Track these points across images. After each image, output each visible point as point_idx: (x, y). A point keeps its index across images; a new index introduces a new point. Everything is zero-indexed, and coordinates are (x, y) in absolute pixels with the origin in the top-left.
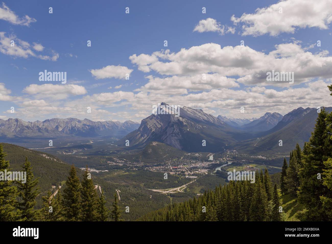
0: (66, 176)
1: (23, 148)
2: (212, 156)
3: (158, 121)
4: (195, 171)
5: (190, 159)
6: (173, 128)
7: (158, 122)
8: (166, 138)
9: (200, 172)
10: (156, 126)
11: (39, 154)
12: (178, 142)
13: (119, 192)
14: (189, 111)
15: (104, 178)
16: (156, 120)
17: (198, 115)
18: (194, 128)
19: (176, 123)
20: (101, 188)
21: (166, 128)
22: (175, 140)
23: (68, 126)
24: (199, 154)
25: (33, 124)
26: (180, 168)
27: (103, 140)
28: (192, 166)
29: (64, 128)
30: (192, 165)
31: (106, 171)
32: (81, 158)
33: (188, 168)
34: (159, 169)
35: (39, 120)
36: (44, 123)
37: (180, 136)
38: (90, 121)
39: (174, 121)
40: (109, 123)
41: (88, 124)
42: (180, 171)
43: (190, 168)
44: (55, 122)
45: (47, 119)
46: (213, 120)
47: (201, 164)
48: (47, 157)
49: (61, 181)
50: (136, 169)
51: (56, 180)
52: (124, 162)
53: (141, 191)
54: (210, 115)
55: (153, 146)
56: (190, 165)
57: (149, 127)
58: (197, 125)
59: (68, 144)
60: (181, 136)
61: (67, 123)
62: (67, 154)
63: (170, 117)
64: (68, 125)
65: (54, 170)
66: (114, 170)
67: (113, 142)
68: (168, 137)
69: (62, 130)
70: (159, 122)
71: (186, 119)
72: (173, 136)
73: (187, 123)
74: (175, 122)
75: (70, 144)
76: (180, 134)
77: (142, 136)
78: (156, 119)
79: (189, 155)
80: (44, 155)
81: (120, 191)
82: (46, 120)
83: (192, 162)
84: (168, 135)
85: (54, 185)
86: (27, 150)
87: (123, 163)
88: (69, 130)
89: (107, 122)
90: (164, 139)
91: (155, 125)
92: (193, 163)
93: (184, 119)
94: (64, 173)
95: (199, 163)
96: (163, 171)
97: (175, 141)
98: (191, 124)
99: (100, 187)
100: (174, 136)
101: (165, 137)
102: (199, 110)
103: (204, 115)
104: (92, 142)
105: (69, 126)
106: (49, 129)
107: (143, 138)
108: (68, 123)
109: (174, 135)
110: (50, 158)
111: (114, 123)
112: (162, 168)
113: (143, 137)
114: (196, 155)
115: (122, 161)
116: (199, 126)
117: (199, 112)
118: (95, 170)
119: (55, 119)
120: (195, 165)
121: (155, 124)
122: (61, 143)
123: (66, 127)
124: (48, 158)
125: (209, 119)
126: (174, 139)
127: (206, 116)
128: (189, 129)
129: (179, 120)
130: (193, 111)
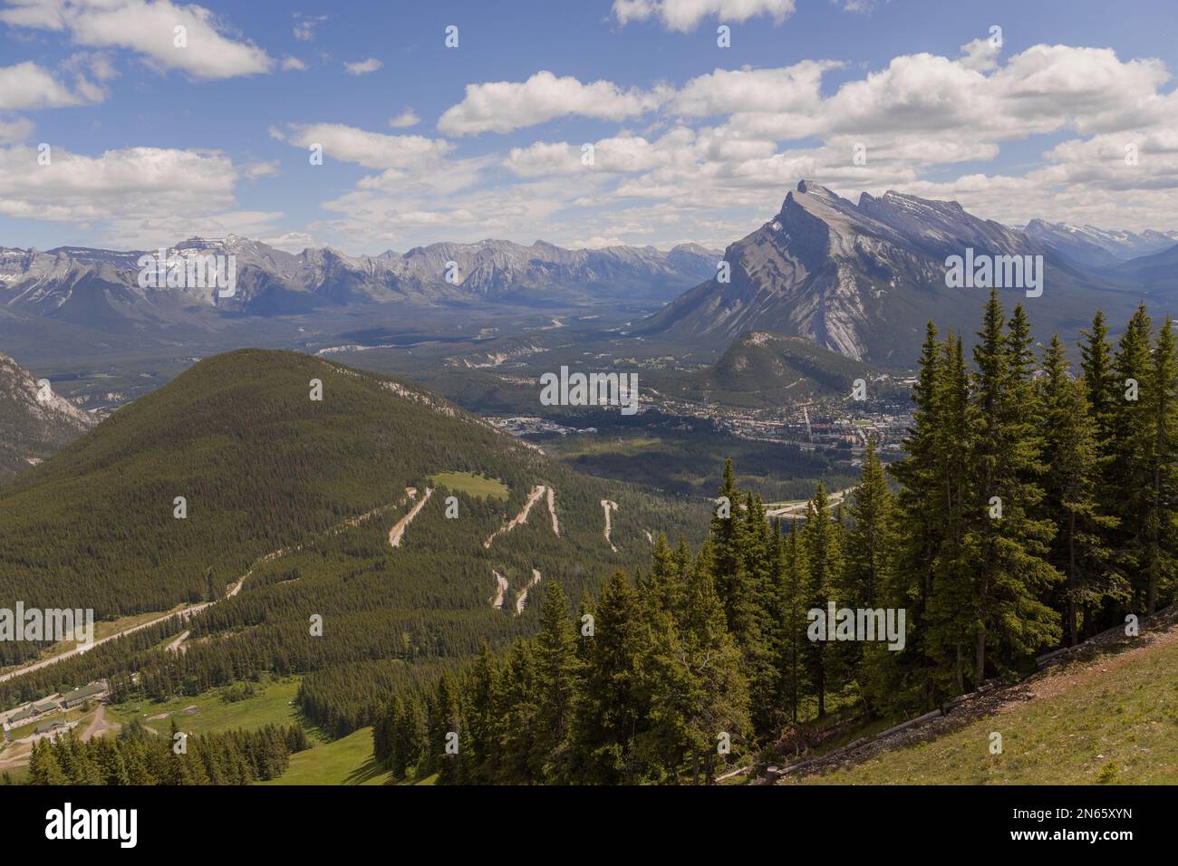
0: (449, 456)
1: (333, 364)
3: (781, 250)
4: (890, 443)
5: (883, 397)
6: (834, 281)
7: (781, 255)
10: (776, 268)
11: (380, 383)
12: (850, 331)
13: (611, 510)
14: (905, 210)
15: (580, 454)
16: (776, 247)
17: (943, 223)
19: (848, 260)
20: (555, 495)
22: (839, 324)
23: (482, 269)
25: (373, 265)
26: (840, 430)
27: (595, 317)
28: (882, 425)
29: (472, 274)
30: (885, 421)
31: (591, 429)
32: (517, 385)
33: (868, 431)
34: (765, 429)
35: (395, 250)
36: (409, 260)
37: (858, 309)
38: (553, 248)
39: (840, 253)
40: (619, 255)
41: (549, 260)
42: (834, 440)
43: (873, 432)
44: (440, 255)
45: (416, 246)
46: (1001, 244)
48: (401, 393)
49: (433, 473)
50: (689, 427)
51: (419, 471)
52: (651, 399)
53: (687, 508)
54: (989, 222)
55: (754, 346)
56: (878, 421)
57: (750, 274)
59: (483, 331)
60: (861, 307)
61: (479, 257)
62: (477, 366)
63: (826, 236)
64: (482, 264)
65: (416, 438)
66: (617, 427)
67: (629, 324)
69: (465, 281)
70: (787, 256)
71: (888, 244)
72: (832, 308)
73: (893, 257)
74: (843, 256)
75: (489, 332)
76: (858, 300)
77: (724, 304)
78: (775, 243)
79: (880, 381)
80: (394, 386)
81: (615, 506)
82: (414, 249)
83: (889, 409)
85: (412, 485)
86: (346, 371)
87: (651, 403)
88: (486, 281)
89: (611, 252)
90: (799, 319)
91: (770, 265)
93: (880, 244)
94: (445, 448)
96: (777, 438)
97: (838, 328)
98: (907, 262)
99: (551, 492)
100: (837, 308)
101: (805, 312)
102: (947, 204)
103: (967, 225)
104: (558, 324)
105: (486, 270)
106: (424, 279)
107: (728, 312)
108: (482, 258)
109: (837, 304)
110: (409, 395)
111: (636, 255)
112: (777, 427)
113: (731, 310)
114: (908, 382)
115: (646, 395)
116: (939, 271)
117: (945, 212)
118: (556, 426)
119: (440, 245)
120: (894, 420)
121: (771, 261)
122: (459, 327)
123: (476, 270)
124: (406, 394)
125: (986, 239)
126: (834, 320)
127: (973, 228)
128: (897, 283)
129: (858, 247)
130: (923, 208)
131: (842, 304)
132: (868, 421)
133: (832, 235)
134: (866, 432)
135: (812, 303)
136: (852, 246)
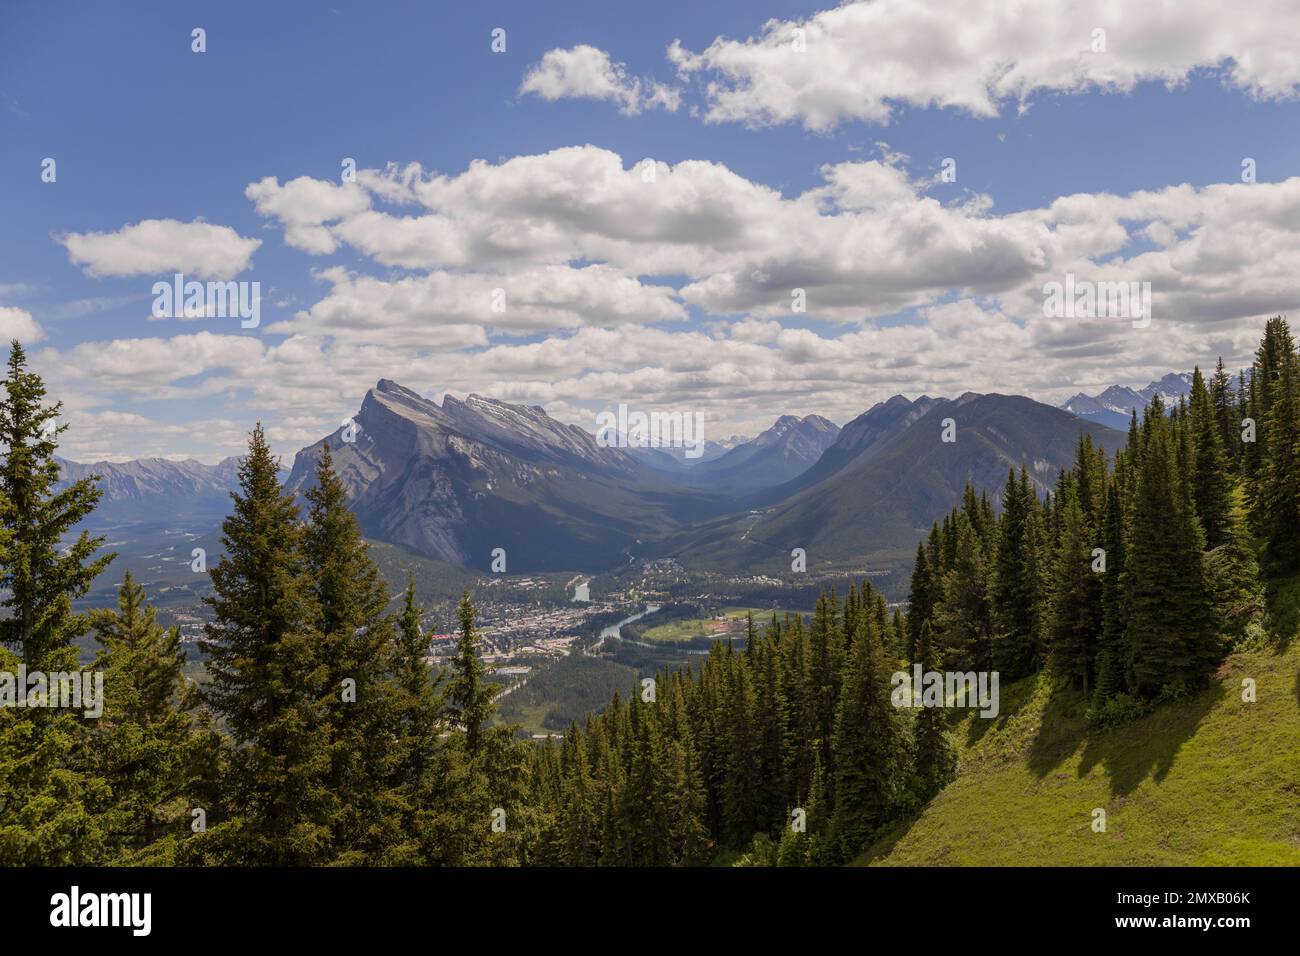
2: (586, 584)
3: (364, 454)
4: (522, 647)
5: (500, 602)
6: (429, 483)
7: (364, 459)
8: (400, 523)
9: (540, 651)
10: (359, 474)
12: (450, 537)
14: (491, 414)
16: (357, 451)
17: (528, 428)
18: (514, 480)
19: (441, 461)
21: (401, 482)
22: (437, 530)
24: (536, 581)
27: (123, 543)
28: (507, 629)
30: (509, 626)
33: (494, 637)
37: (455, 512)
39: (431, 455)
40: (149, 468)
43: (501, 637)
46: (585, 448)
47: (544, 618)
54: (572, 427)
56: (502, 626)
58: (525, 466)
60: (459, 510)
63: (414, 437)
67: (172, 549)
68: (407, 516)
70: (372, 460)
71: (480, 446)
72: (429, 513)
73: (484, 458)
74: (435, 458)
76: (456, 503)
78: (356, 447)
79: (494, 586)
83: (509, 613)
84: (407, 510)
89: (140, 466)
90: (391, 526)
91: (352, 471)
92: (511, 615)
93: (472, 445)
95: (535, 614)
97: (437, 535)
98: (500, 463)
100: (434, 513)
101: (397, 519)
102: (530, 409)
103: (552, 429)
109: (432, 508)
111: (175, 470)
114: (523, 584)
116: (533, 473)
117: (530, 416)
120: (519, 623)
121: (352, 466)
125: (571, 444)
126: (432, 526)
127: (557, 433)
128: (493, 485)
129: (450, 449)
130: (506, 413)
131: (439, 509)
132: (491, 627)
133: (420, 435)
134: (492, 638)
135: (404, 510)
136: (443, 447)
